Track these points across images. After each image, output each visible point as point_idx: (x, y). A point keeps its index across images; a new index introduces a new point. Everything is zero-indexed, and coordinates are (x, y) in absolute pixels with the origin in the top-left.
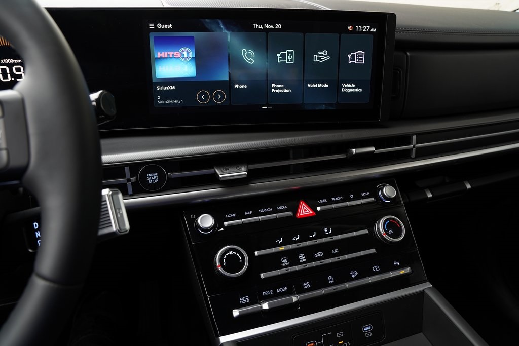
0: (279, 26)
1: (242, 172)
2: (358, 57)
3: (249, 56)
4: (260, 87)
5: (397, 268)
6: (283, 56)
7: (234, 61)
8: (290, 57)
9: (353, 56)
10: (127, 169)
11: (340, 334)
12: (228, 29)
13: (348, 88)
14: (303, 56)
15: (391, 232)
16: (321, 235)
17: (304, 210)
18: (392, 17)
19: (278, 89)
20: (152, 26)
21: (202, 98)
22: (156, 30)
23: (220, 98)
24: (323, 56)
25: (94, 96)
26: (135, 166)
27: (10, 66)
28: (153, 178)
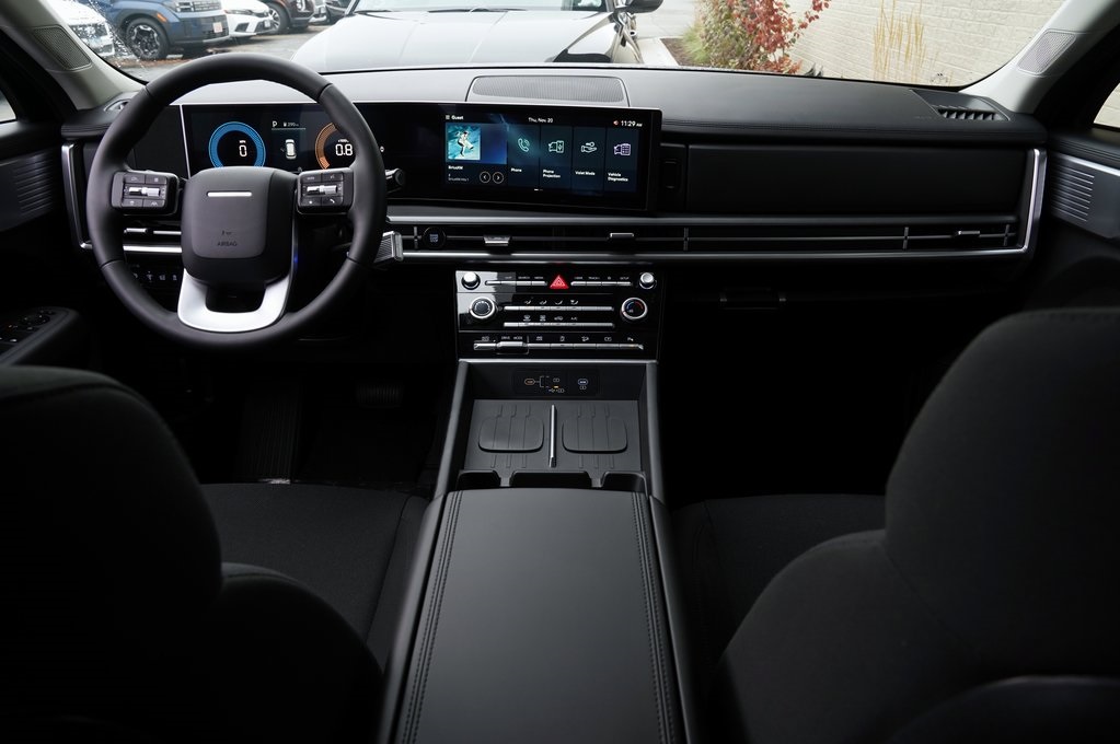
0: (551, 120)
1: (504, 241)
2: (624, 149)
3: (524, 145)
4: (533, 171)
5: (630, 342)
6: (554, 146)
7: (512, 149)
8: (559, 147)
9: (619, 148)
10: (415, 229)
11: (556, 380)
12: (507, 121)
13: (614, 177)
14: (572, 147)
15: (631, 311)
16: (567, 303)
17: (559, 283)
18: (658, 113)
19: (548, 174)
20: (448, 117)
21: (484, 178)
22: (451, 120)
23: (499, 179)
24: (590, 147)
25: (389, 173)
26: (421, 226)
27: (344, 144)
28: (434, 238)
